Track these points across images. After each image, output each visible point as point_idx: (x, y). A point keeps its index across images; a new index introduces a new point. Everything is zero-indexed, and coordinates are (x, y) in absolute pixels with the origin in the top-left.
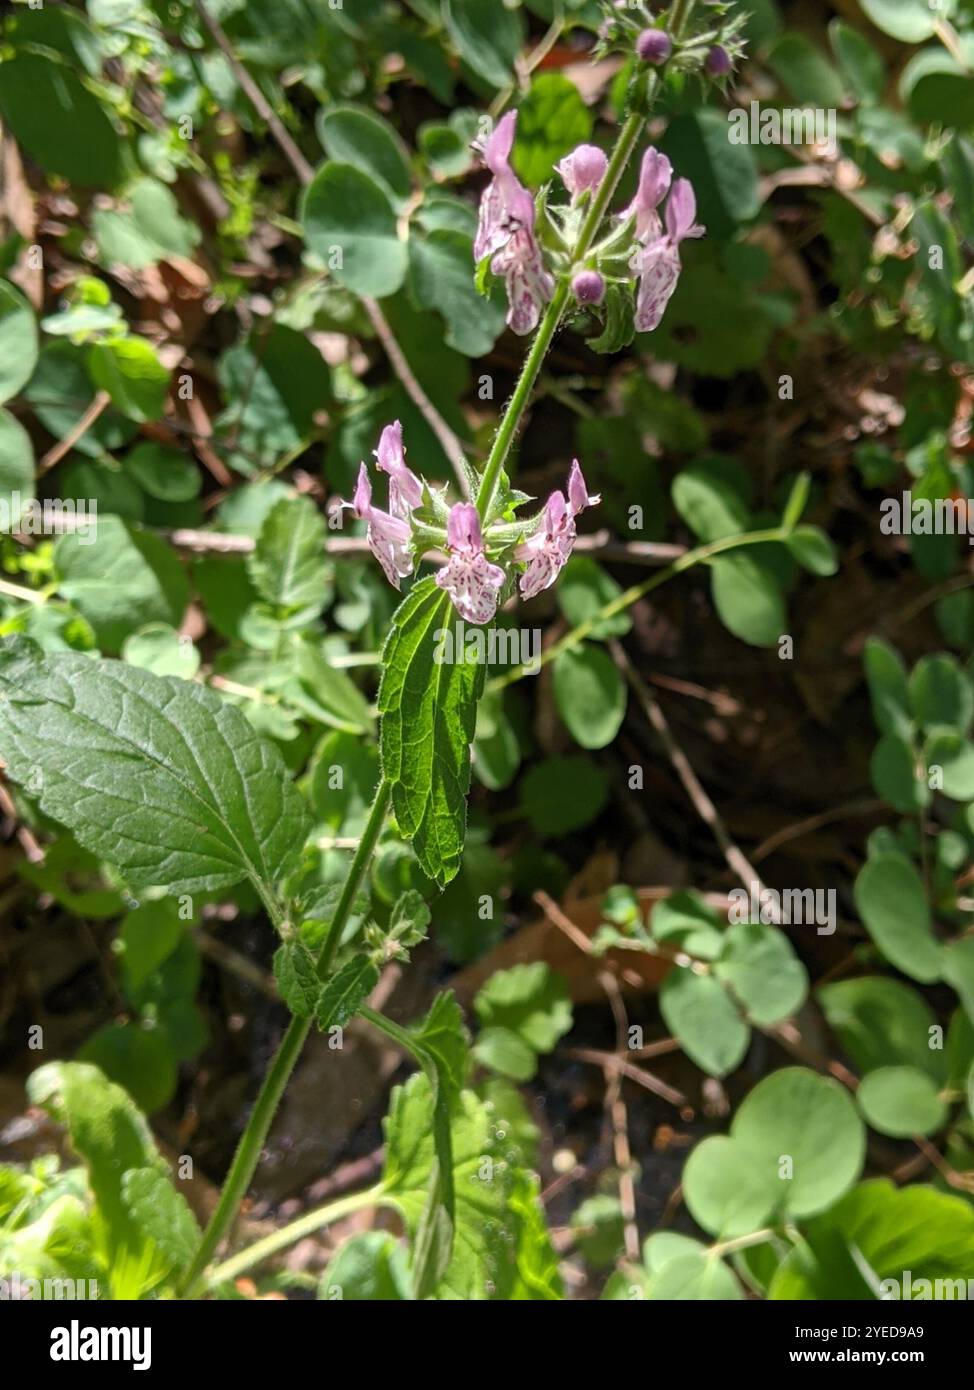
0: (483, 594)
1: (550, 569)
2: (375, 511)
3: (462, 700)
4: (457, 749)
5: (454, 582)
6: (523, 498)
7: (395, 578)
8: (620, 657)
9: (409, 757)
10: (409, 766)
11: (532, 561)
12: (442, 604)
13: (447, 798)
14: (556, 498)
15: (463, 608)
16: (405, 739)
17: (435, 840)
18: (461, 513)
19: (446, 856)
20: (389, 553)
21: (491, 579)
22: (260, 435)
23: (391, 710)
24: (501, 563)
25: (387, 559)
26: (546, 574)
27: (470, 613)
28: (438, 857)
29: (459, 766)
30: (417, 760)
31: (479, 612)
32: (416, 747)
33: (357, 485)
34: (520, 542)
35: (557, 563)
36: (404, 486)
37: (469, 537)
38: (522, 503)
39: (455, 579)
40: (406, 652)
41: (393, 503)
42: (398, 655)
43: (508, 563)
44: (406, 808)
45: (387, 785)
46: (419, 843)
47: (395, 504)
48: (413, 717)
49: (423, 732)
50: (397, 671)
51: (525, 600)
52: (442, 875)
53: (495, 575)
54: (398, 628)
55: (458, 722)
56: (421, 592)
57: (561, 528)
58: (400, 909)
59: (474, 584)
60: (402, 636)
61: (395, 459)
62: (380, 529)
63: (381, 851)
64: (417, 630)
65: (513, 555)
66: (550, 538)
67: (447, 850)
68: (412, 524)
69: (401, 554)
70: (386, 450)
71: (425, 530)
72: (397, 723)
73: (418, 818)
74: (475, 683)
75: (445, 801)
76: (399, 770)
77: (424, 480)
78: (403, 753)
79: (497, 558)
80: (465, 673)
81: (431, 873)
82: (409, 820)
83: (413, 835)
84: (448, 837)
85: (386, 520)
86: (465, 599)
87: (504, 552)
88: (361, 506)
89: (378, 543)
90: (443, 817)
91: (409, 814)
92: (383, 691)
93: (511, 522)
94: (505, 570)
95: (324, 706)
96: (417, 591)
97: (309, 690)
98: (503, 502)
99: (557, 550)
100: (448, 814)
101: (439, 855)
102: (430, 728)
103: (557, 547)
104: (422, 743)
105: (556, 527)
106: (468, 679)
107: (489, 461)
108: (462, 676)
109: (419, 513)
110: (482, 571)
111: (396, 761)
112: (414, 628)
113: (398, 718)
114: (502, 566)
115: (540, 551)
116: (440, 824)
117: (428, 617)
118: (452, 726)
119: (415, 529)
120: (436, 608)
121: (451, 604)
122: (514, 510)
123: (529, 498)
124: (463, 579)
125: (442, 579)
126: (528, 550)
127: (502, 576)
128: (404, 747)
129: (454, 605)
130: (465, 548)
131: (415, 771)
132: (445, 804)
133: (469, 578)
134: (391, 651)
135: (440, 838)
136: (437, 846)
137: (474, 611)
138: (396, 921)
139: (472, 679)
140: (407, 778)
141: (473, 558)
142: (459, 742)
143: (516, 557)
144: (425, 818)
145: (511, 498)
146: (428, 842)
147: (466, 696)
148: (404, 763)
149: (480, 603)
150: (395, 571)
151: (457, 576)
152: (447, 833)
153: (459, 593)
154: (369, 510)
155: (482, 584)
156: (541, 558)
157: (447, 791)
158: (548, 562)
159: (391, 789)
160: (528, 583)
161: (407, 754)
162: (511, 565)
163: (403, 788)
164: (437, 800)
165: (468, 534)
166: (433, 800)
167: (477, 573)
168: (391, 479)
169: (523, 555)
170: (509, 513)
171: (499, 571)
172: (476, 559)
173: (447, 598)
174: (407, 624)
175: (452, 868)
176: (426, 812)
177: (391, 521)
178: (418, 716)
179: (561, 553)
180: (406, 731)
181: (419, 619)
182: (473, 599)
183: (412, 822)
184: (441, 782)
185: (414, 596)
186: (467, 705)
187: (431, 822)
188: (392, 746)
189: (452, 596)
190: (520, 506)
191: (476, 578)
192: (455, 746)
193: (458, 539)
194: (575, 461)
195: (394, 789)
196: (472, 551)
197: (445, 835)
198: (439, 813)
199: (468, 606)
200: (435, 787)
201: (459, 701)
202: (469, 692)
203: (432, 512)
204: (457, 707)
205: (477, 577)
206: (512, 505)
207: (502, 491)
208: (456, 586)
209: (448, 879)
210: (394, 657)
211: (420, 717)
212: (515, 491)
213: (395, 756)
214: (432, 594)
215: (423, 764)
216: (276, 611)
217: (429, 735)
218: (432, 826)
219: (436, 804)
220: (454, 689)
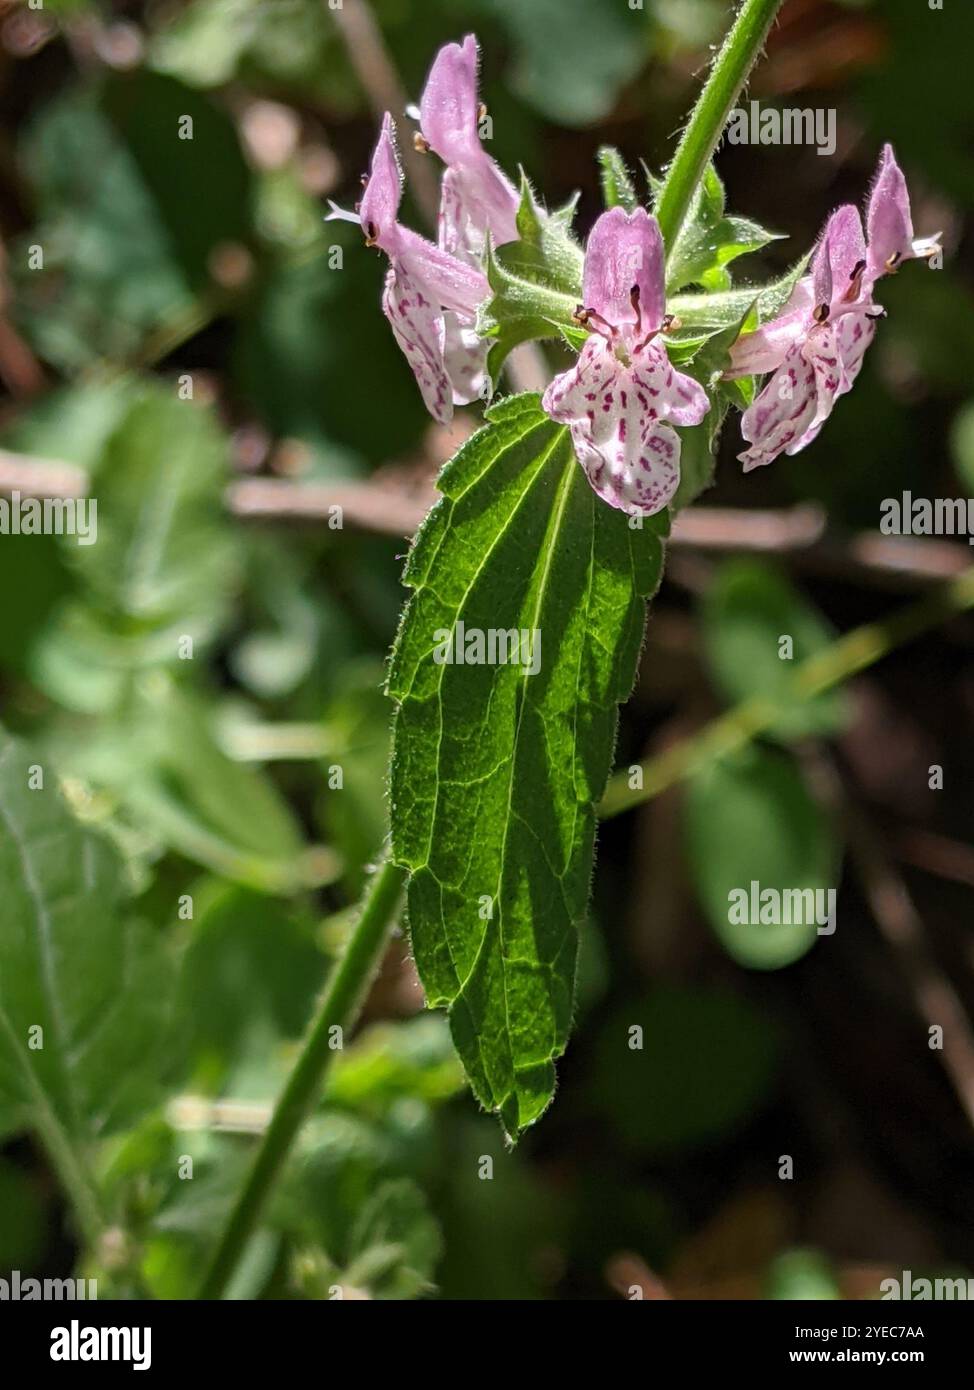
0: (653, 439)
1: (813, 394)
2: (408, 236)
3: (585, 697)
4: (566, 809)
5: (587, 404)
6: (753, 235)
7: (441, 400)
8: (821, 783)
9: (455, 814)
10: (451, 834)
11: (769, 376)
12: (551, 463)
13: (536, 923)
14: (843, 222)
15: (601, 471)
16: (447, 772)
17: (501, 1021)
18: (621, 232)
19: (524, 1064)
20: (435, 335)
21: (674, 405)
22: (108, 289)
23: (419, 698)
24: (699, 371)
25: (428, 351)
26: (804, 407)
27: (618, 484)
28: (506, 1063)
29: (568, 852)
30: (472, 823)
31: (639, 484)
32: (471, 792)
33: (369, 173)
34: (744, 330)
35: (832, 385)
36: (477, 192)
37: (635, 290)
38: (753, 249)
39: (591, 397)
40: (463, 564)
41: (446, 229)
42: (443, 568)
43: (716, 375)
44: (438, 936)
45: (396, 875)
46: (466, 1025)
47: (452, 231)
48: (471, 722)
49: (490, 759)
50: (438, 606)
51: (746, 469)
52: (512, 1106)
53: (686, 397)
54: (447, 503)
55: (571, 747)
56: (508, 424)
57: (850, 296)
58: (376, 1218)
59: (636, 412)
60: (456, 522)
61: (460, 127)
62: (417, 277)
63: (316, 1137)
64: (490, 515)
65: (728, 358)
66: (823, 314)
67: (528, 1048)
68: (492, 272)
69: (461, 346)
70: (439, 102)
71: (521, 289)
72: (431, 728)
73: (465, 961)
74: (615, 660)
75: (531, 930)
76: (430, 840)
77: (525, 180)
78: (441, 802)
79: (689, 360)
80: (595, 633)
81: (489, 1096)
82: (444, 966)
83: (451, 1002)
84: (533, 1017)
85: (432, 258)
86: (612, 449)
87: (707, 348)
88: (376, 220)
89: (408, 309)
90: (524, 969)
91: (445, 951)
92: (401, 649)
93: (723, 290)
94: (708, 391)
95: (209, 824)
96: (497, 422)
97: (176, 787)
98: (707, 241)
99: (831, 352)
100: (535, 964)
101: (510, 1060)
102: (505, 751)
103: (832, 346)
104: (486, 783)
105: (838, 294)
106: (600, 648)
107: (689, 128)
108: (588, 638)
109: (509, 254)
110: (656, 380)
111: (422, 819)
112: (483, 510)
113: (433, 717)
114: (704, 381)
115: (794, 349)
116: (515, 984)
117: (521, 489)
118: (557, 753)
119: (499, 286)
120: (538, 466)
121: (572, 464)
122: (731, 266)
123: (768, 236)
124: (609, 398)
125: (558, 398)
126: (766, 347)
127: (701, 401)
128: (442, 791)
129: (579, 466)
130: (624, 322)
131: (466, 849)
132: (528, 939)
133: (624, 395)
134: (427, 557)
135: (513, 1017)
136: (505, 1035)
137: (628, 479)
138: (365, 1243)
139: (609, 647)
140: (445, 864)
141: (639, 349)
142: (572, 796)
143: (736, 364)
144: (483, 965)
145: (727, 235)
146: (487, 1023)
147: (593, 686)
148: (441, 829)
149: (644, 461)
150: (443, 383)
151: (595, 388)
152: (532, 1009)
153: (595, 436)
154: (394, 230)
155: (653, 413)
156: (795, 364)
157: (537, 908)
158: (812, 378)
159: (406, 885)
160: (760, 423)
161: (449, 806)
162: (720, 382)
163: (436, 885)
164: (511, 925)
165: (632, 283)
166: (503, 924)
167: (643, 385)
168: (447, 174)
169: (751, 360)
170: (717, 273)
171: (696, 389)
172: (645, 350)
173: (566, 450)
174: (468, 497)
175: (536, 1094)
176: (486, 951)
177: (441, 262)
178: (481, 717)
179: (840, 364)
180: (452, 754)
181: (498, 487)
182: (629, 450)
183: (451, 971)
184: (525, 885)
185: (489, 433)
186: (596, 712)
187: (496, 977)
188: (416, 783)
189: (580, 444)
190: (745, 256)
191: (641, 396)
192: (561, 803)
193: (607, 297)
194: (888, 148)
195: (413, 886)
196: (638, 326)
197: (525, 1013)
198: (515, 958)
199: (616, 468)
200: (509, 896)
201: (578, 699)
202: (602, 680)
203: (538, 255)
204: (572, 710)
205: (645, 394)
206: (727, 253)
207: (706, 214)
208: (591, 414)
209: (528, 1119)
210: (435, 569)
211: (486, 722)
212: (734, 220)
213: (420, 807)
214: (533, 434)
215: (485, 834)
216: (119, 623)
217: (504, 767)
218: (496, 985)
219: (509, 935)
220: (568, 666)
